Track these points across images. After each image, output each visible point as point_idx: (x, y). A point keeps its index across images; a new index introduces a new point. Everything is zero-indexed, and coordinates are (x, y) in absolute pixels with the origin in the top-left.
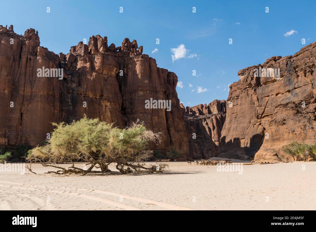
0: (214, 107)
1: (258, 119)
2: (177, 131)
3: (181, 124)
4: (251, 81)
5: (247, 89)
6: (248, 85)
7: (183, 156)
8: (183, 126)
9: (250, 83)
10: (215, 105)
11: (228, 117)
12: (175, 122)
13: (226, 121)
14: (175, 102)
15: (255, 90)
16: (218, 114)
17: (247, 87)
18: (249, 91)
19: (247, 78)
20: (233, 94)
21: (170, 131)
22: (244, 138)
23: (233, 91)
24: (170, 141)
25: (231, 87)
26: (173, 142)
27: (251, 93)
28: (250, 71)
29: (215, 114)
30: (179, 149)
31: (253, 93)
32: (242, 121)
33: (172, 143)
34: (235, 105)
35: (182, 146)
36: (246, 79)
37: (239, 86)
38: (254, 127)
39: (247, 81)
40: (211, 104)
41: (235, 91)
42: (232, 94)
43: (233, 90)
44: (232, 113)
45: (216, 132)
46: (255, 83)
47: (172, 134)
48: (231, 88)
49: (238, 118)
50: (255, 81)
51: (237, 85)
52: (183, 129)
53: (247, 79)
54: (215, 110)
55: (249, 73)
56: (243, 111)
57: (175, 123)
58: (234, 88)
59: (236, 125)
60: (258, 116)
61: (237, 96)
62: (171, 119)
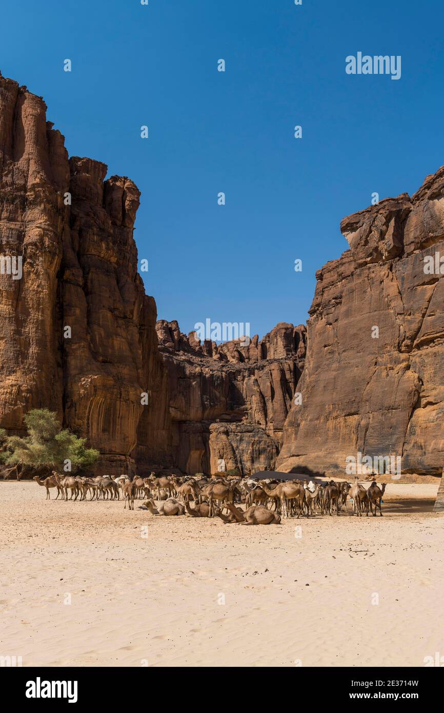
0: (277, 342)
1: (400, 352)
2: (101, 358)
3: (124, 334)
4: (379, 241)
5: (368, 265)
6: (371, 255)
7: (121, 460)
8: (130, 344)
9: (376, 249)
10: (278, 337)
11: (310, 357)
12: (99, 325)
13: (307, 370)
14: (113, 260)
15: (391, 269)
16: (286, 359)
17: (369, 259)
18: (373, 272)
19: (368, 236)
20: (325, 295)
21: (67, 356)
22: (356, 413)
23: (326, 285)
24: (60, 395)
25: (321, 274)
26: (75, 398)
27: (380, 276)
28: (377, 212)
29: (279, 359)
30: (104, 430)
31: (386, 275)
32: (352, 361)
33: (69, 404)
34: (331, 321)
35: (118, 421)
36: (364, 237)
37: (341, 269)
38: (388, 375)
39: (366, 242)
40: (269, 337)
41: (333, 284)
42: (322, 294)
43: (325, 281)
44: (323, 345)
45: (279, 406)
46: (392, 246)
47: (73, 367)
48: (320, 277)
49: (339, 354)
50: (391, 242)
51: (337, 267)
52: (127, 353)
53: (366, 238)
54: (278, 350)
55: (375, 219)
56: (355, 332)
57: (95, 327)
58: (328, 278)
59: (335, 373)
60: (399, 346)
61: (335, 298)
62: (78, 311)
